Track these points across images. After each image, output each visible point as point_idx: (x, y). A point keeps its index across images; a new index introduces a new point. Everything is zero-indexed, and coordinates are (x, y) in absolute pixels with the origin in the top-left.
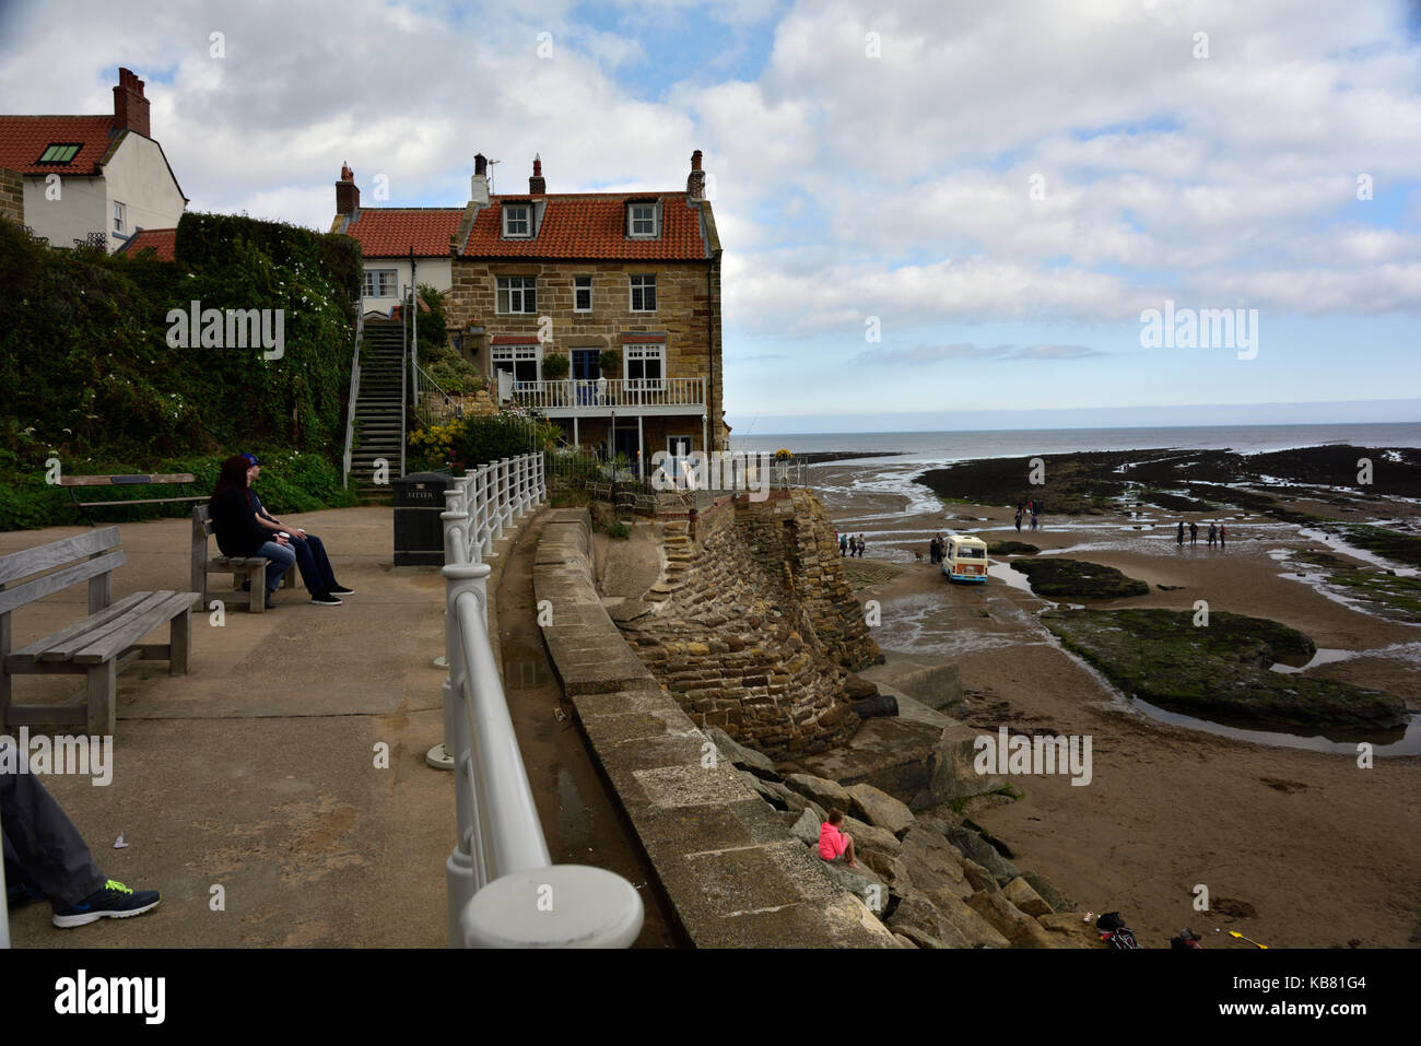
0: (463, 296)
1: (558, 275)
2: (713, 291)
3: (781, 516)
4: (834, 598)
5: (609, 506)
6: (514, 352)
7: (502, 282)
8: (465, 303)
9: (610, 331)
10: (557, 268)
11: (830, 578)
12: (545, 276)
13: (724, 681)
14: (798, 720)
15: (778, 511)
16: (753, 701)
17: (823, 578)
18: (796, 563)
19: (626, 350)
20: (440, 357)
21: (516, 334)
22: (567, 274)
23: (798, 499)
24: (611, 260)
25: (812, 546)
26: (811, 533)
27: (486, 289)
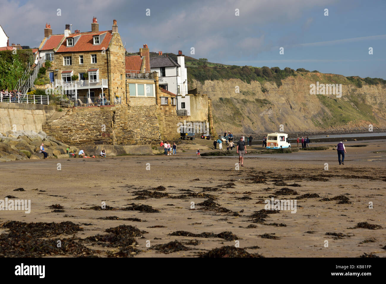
0: (56, 62)
1: (76, 56)
2: (108, 57)
3: (112, 110)
4: (123, 129)
5: (60, 106)
6: (66, 75)
7: (65, 58)
8: (57, 63)
9: (87, 69)
10: (76, 54)
11: (123, 125)
12: (73, 56)
13: (59, 132)
14: (73, 140)
15: (111, 109)
16: (64, 135)
17: (121, 125)
18: (114, 121)
19: (89, 73)
20: (43, 77)
21: (67, 70)
22: (78, 55)
23: (117, 107)
24: (86, 51)
25: (118, 117)
26: (118, 114)
27: (61, 60)
